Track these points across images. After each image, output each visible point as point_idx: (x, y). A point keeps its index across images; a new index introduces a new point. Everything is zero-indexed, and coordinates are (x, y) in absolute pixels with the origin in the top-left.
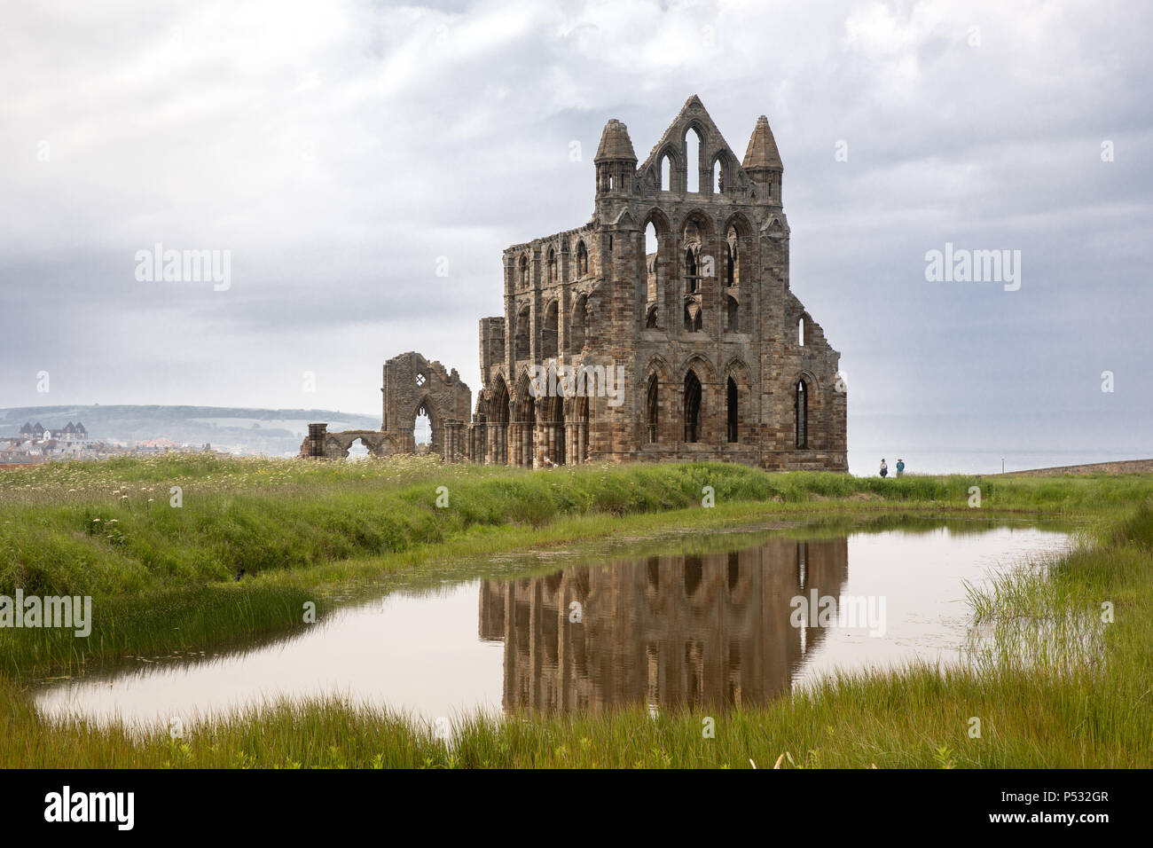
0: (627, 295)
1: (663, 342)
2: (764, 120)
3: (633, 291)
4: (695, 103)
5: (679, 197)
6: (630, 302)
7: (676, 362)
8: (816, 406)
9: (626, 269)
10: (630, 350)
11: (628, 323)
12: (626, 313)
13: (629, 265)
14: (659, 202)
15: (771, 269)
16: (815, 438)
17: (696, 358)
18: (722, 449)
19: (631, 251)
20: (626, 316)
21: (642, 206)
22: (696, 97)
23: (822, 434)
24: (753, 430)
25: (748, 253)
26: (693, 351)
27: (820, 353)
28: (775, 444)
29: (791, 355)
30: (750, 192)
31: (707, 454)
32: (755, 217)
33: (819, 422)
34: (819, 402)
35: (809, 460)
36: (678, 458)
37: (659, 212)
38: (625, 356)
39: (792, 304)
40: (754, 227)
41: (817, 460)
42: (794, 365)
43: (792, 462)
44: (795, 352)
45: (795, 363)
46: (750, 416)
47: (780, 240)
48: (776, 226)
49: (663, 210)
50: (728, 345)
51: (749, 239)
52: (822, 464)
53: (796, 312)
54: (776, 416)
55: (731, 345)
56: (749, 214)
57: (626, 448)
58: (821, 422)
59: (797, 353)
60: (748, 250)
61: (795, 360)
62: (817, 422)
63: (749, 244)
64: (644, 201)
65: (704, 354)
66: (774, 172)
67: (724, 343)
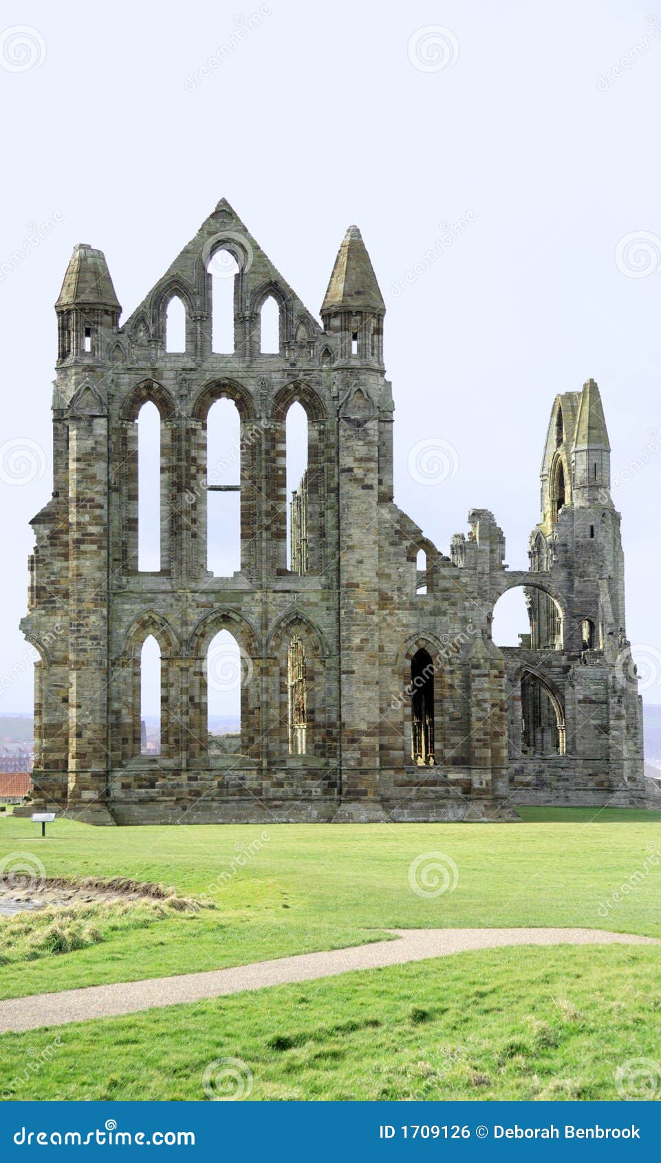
0: (87, 518)
1: (164, 592)
2: (355, 233)
3: (97, 512)
4: (224, 213)
5: (194, 360)
6: (92, 529)
7: (185, 623)
8: (447, 692)
9: (86, 477)
10: (91, 606)
11: (88, 563)
12: (83, 547)
13: (91, 471)
14: (155, 370)
15: (350, 470)
16: (445, 747)
17: (223, 616)
18: (269, 763)
19: (93, 449)
20: (85, 552)
21: (125, 379)
22: (224, 202)
23: (458, 740)
24: (329, 733)
25: (321, 446)
26: (217, 605)
27: (454, 604)
28: (357, 755)
29: (399, 609)
30: (320, 348)
31: (241, 773)
32: (329, 388)
33: (452, 719)
34: (451, 686)
35: (434, 783)
36: (190, 779)
37: (156, 386)
38: (82, 615)
39: (397, 527)
40: (328, 403)
41: (445, 783)
42: (404, 626)
43: (402, 786)
44: (404, 603)
45: (405, 622)
46: (324, 711)
47: (366, 422)
48: (362, 401)
49: (163, 382)
50: (281, 594)
51: (320, 423)
52: (460, 789)
53: (406, 539)
54: (361, 710)
55: (287, 595)
56: (318, 383)
57: (85, 764)
58: (457, 719)
59: (408, 605)
60: (321, 440)
61: (405, 617)
62: (447, 719)
63: (321, 432)
64: (129, 369)
65: (237, 610)
66: (359, 313)
67: (275, 592)
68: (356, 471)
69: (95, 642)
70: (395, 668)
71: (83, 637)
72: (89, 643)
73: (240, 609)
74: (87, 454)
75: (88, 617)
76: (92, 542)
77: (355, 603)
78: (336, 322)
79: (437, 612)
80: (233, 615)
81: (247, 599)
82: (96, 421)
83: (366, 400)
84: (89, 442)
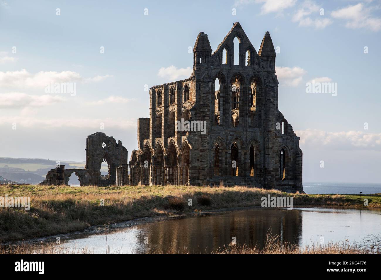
0: (207, 110)
1: (222, 131)
2: (268, 33)
3: (209, 108)
4: (238, 26)
6: (208, 113)
7: (227, 140)
9: (206, 98)
12: (206, 118)
14: (221, 69)
16: (288, 175)
17: (236, 138)
18: (248, 179)
21: (214, 71)
22: (238, 23)
23: (291, 173)
24: (261, 171)
25: (260, 92)
26: (235, 135)
27: (291, 137)
28: (270, 177)
29: (278, 138)
30: (261, 65)
31: (240, 181)
32: (263, 77)
33: (290, 168)
34: (290, 159)
35: (286, 185)
36: (228, 182)
37: (221, 73)
38: (205, 137)
39: (279, 115)
40: (263, 81)
41: (289, 185)
42: (279, 142)
43: (278, 185)
44: (280, 136)
45: (280, 141)
46: (260, 165)
47: (274, 87)
48: (273, 81)
49: (223, 73)
50: (250, 133)
51: (260, 86)
52: (291, 187)
53: (281, 119)
54: (271, 165)
55: (252, 133)
56: (260, 75)
57: (205, 178)
58: (291, 168)
59: (280, 137)
60: (260, 91)
61: (279, 140)
62: (289, 168)
63: (260, 89)
64: (215, 68)
65: (240, 137)
66: (272, 56)
67: (249, 132)
68: (271, 100)
69: (208, 144)
70: (277, 154)
71: (205, 143)
72: (207, 144)
73: (241, 136)
74: (207, 92)
75: (206, 137)
76: (208, 117)
77: (271, 136)
78: (265, 58)
79: (287, 139)
80: (239, 138)
81: (242, 134)
82: (209, 83)
83: (274, 81)
84: (207, 89)
